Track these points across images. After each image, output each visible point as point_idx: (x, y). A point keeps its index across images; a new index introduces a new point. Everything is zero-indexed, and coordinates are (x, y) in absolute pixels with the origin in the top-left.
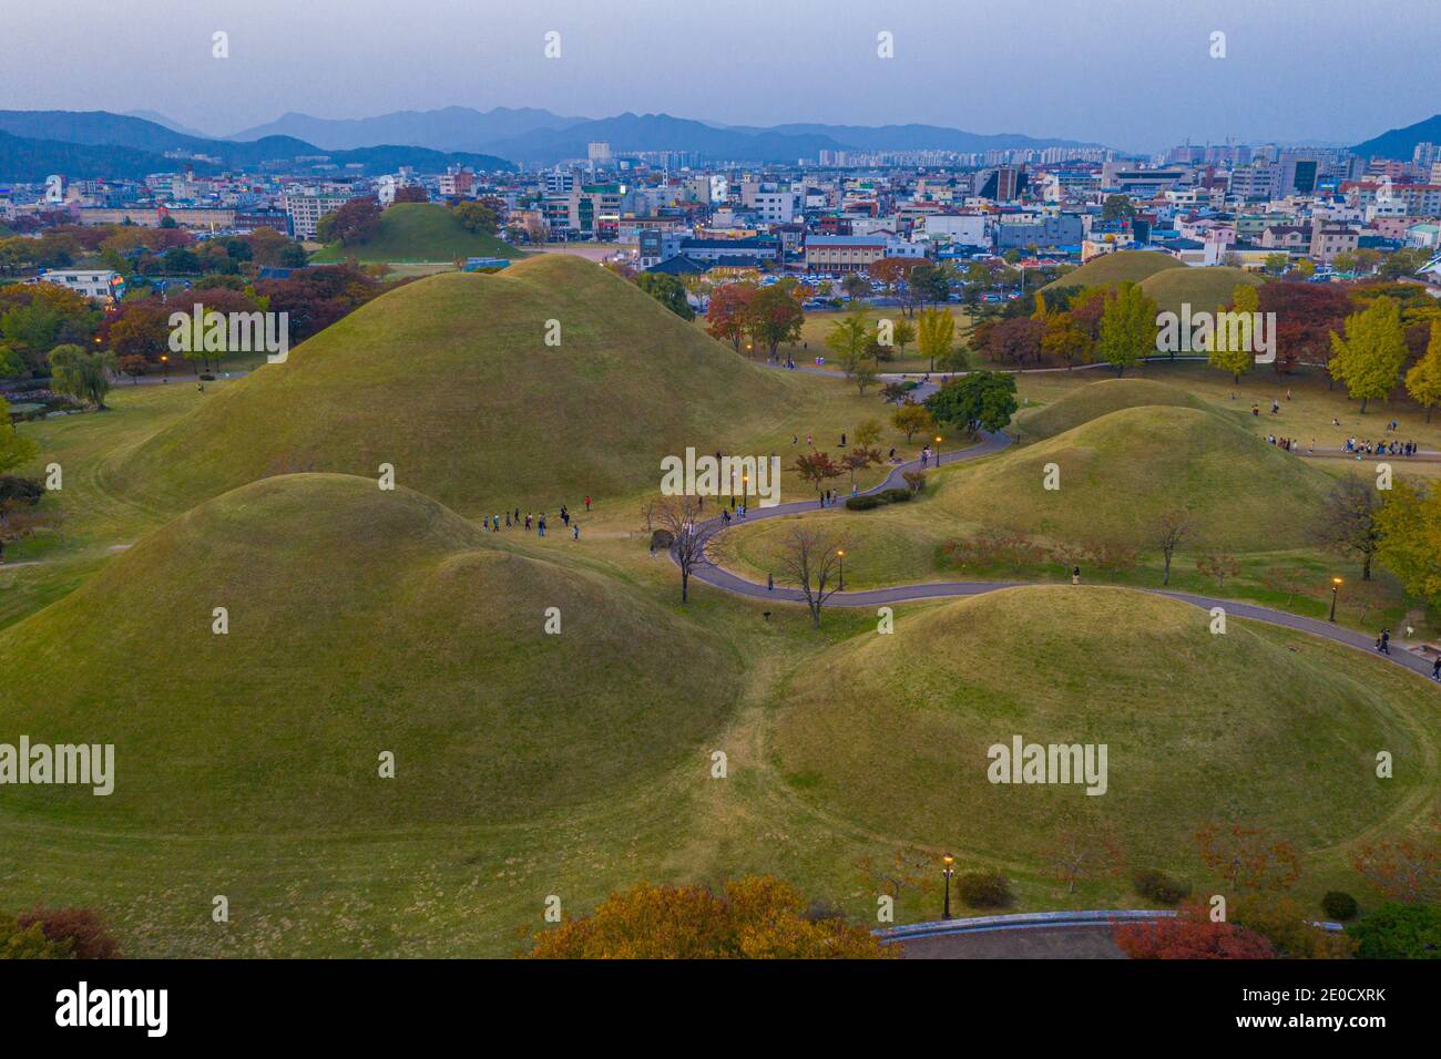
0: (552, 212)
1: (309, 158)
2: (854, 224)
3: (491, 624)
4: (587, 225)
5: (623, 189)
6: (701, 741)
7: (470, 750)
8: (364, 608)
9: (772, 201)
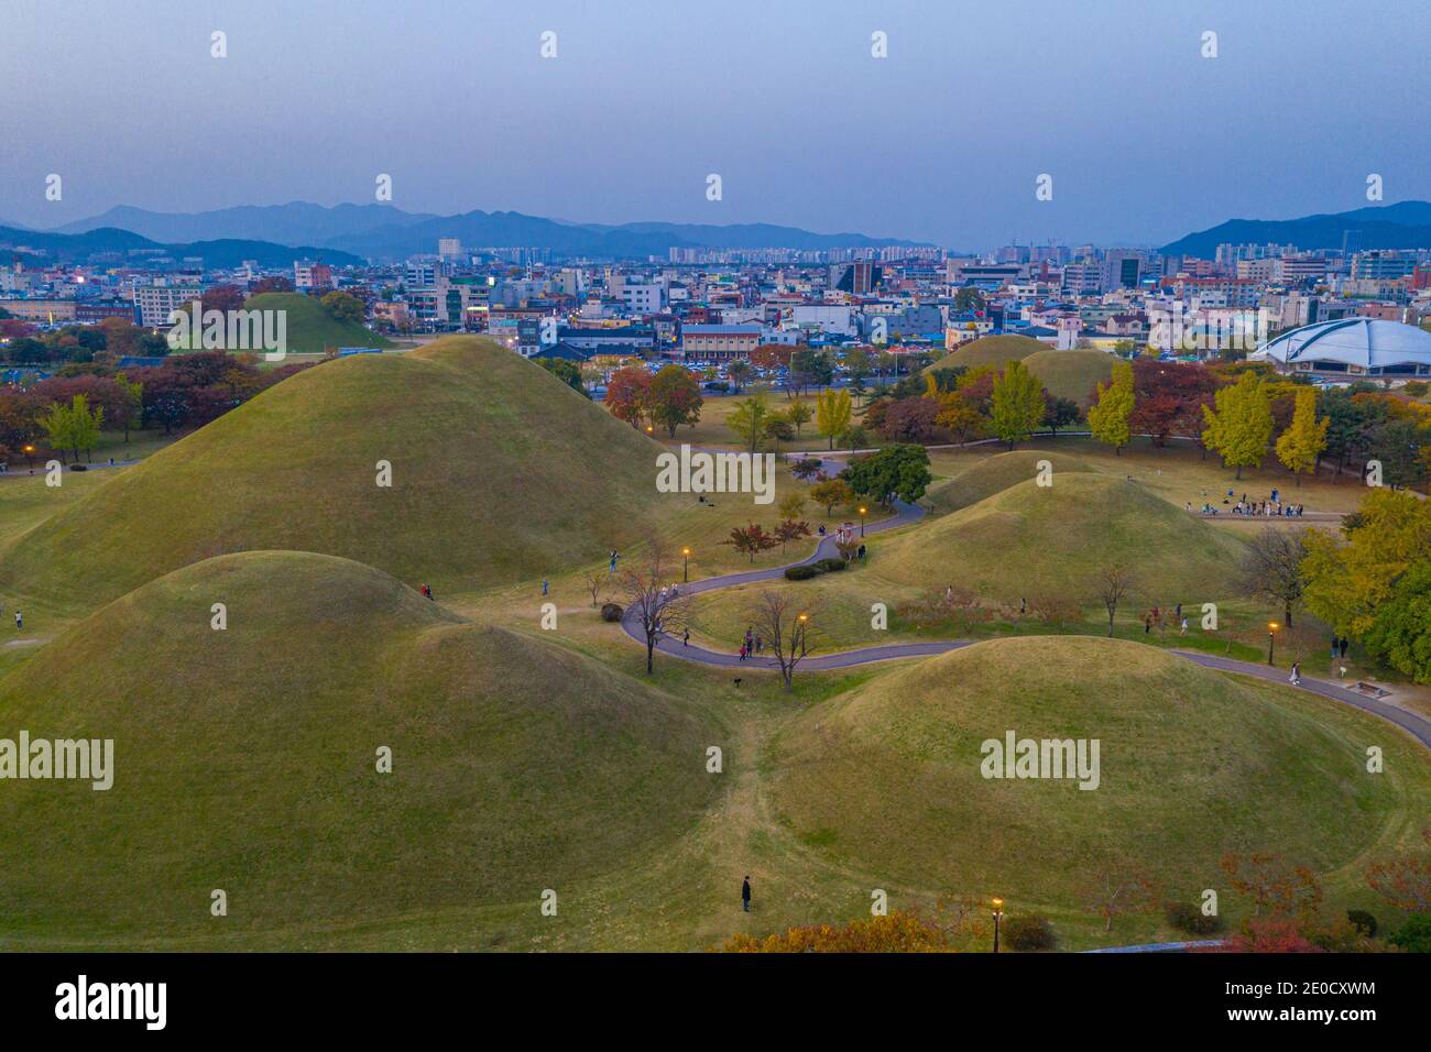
0: (418, 303)
1: (143, 252)
2: (723, 314)
3: (481, 697)
4: (455, 316)
5: (491, 281)
6: (705, 807)
7: (476, 827)
8: (342, 686)
9: (640, 292)
